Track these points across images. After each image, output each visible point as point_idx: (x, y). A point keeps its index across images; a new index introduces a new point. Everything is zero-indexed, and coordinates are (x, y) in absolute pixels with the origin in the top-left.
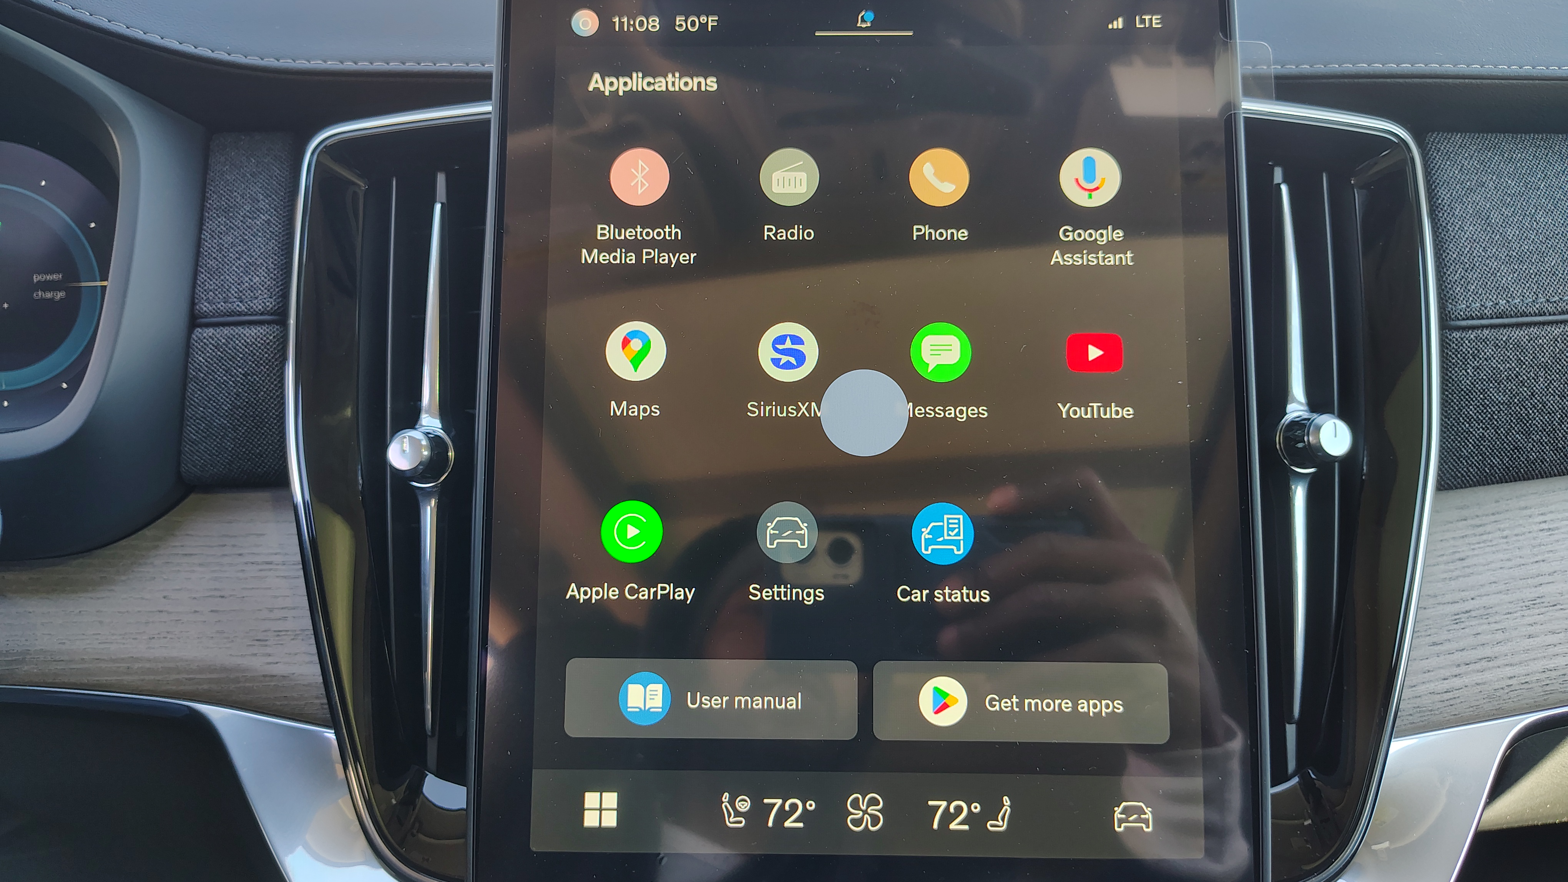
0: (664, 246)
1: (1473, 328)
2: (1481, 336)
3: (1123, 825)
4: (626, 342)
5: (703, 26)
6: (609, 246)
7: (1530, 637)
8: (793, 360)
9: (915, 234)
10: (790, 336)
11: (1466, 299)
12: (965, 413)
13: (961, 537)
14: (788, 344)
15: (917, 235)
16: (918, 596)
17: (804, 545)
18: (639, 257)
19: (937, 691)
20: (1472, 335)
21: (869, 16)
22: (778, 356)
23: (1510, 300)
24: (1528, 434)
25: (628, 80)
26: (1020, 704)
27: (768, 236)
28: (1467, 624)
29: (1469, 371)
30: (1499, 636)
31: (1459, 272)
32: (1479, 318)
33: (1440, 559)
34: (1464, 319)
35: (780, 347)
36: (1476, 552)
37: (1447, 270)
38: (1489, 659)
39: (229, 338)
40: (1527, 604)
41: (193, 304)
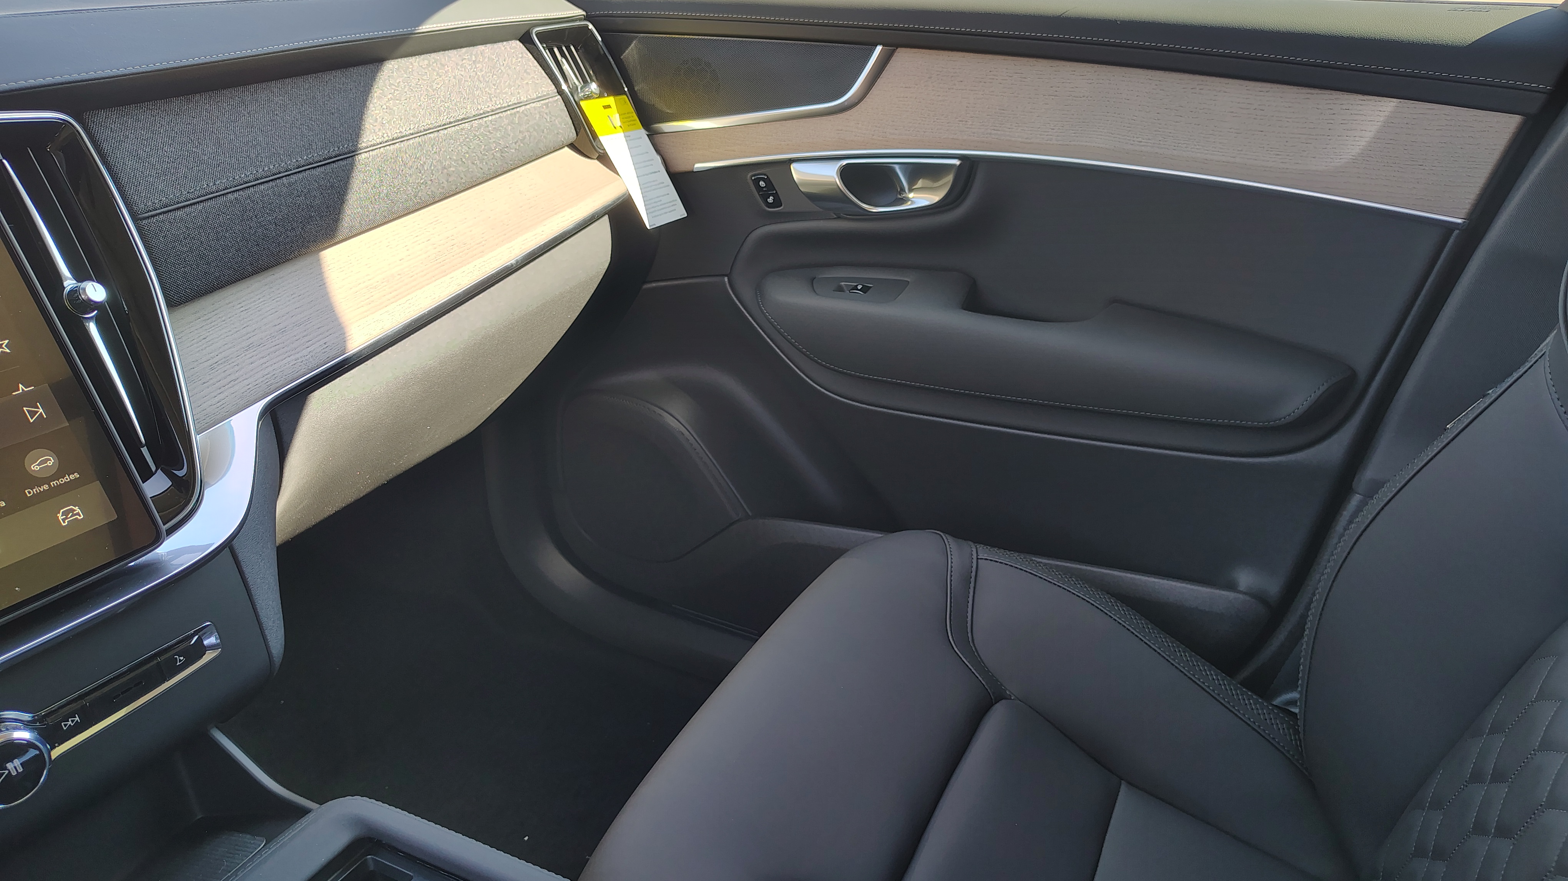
1: (153, 216)
2: (159, 219)
3: (66, 521)
7: (252, 363)
11: (142, 202)
20: (154, 220)
23: (168, 197)
24: (208, 264)
28: (218, 368)
29: (161, 239)
30: (236, 368)
31: (132, 188)
32: (154, 210)
34: (146, 213)
37: (125, 188)
38: (235, 380)
40: (246, 349)
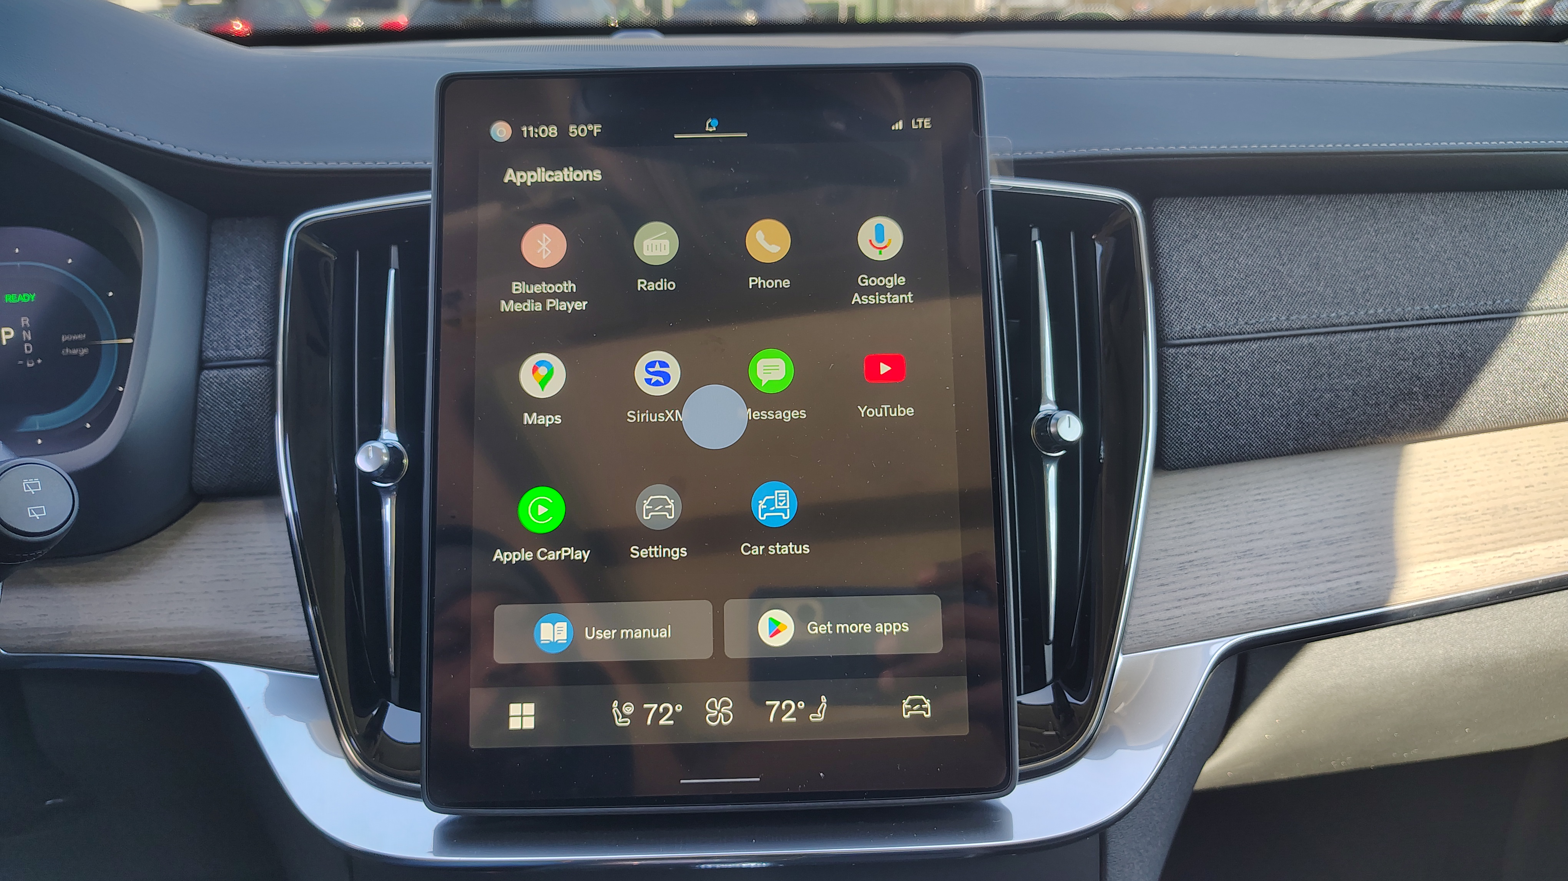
0: (563, 297)
1: (1186, 345)
2: (1192, 351)
3: (909, 713)
4: (535, 369)
5: (590, 132)
6: (521, 298)
7: (1238, 579)
8: (661, 380)
9: (751, 284)
10: (659, 362)
11: (1179, 324)
12: (789, 416)
13: (788, 506)
14: (657, 368)
15: (752, 285)
16: (756, 551)
17: (671, 516)
18: (544, 306)
19: (772, 622)
20: (1185, 351)
21: (715, 122)
22: (650, 376)
23: (1216, 324)
25: (534, 173)
26: (833, 628)
27: (641, 287)
28: (1190, 570)
29: (1183, 378)
30: (1215, 579)
31: (1174, 303)
32: (1189, 338)
33: (1172, 523)
34: (1178, 339)
35: (651, 370)
36: (1201, 518)
37: (1165, 302)
38: (1205, 595)
39: (230, 378)
40: (1239, 555)
41: (201, 352)
